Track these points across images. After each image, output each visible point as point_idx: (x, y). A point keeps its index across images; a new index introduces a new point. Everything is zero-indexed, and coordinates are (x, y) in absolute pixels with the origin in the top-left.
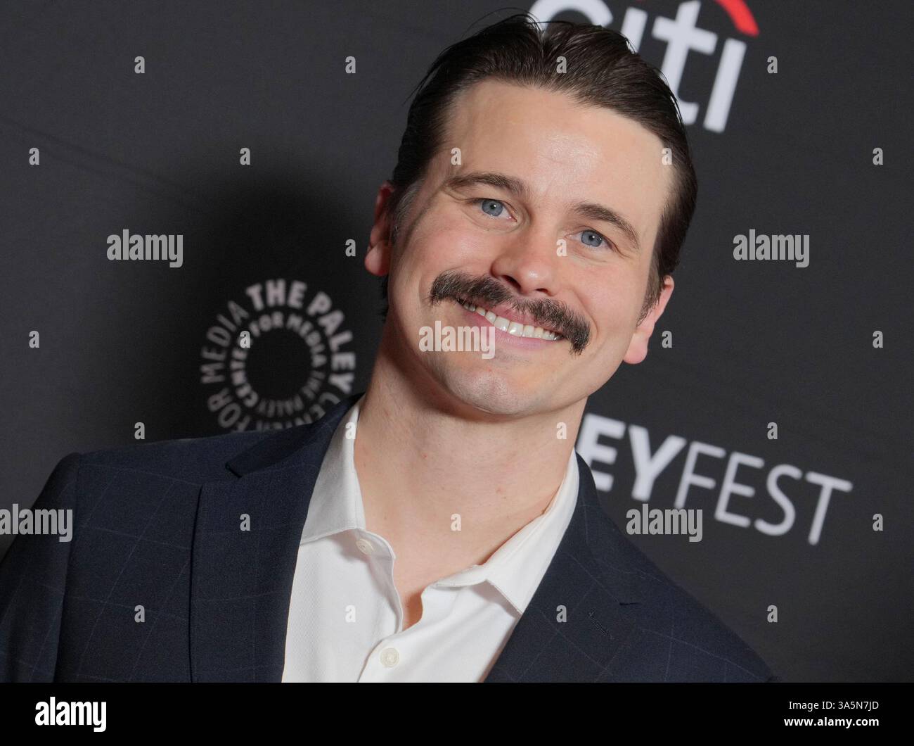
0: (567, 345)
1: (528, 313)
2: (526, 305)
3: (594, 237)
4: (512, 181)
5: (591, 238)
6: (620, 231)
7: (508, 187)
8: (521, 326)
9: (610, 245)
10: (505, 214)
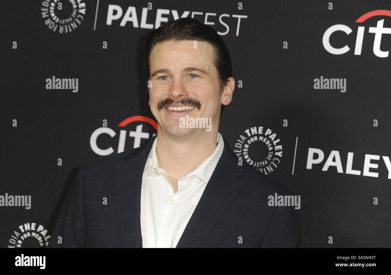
0: (197, 109)
1: (180, 103)
2: (179, 101)
3: (194, 76)
4: (164, 70)
5: (193, 76)
6: (199, 72)
7: (164, 72)
8: (181, 108)
9: (199, 76)
10: (168, 79)
